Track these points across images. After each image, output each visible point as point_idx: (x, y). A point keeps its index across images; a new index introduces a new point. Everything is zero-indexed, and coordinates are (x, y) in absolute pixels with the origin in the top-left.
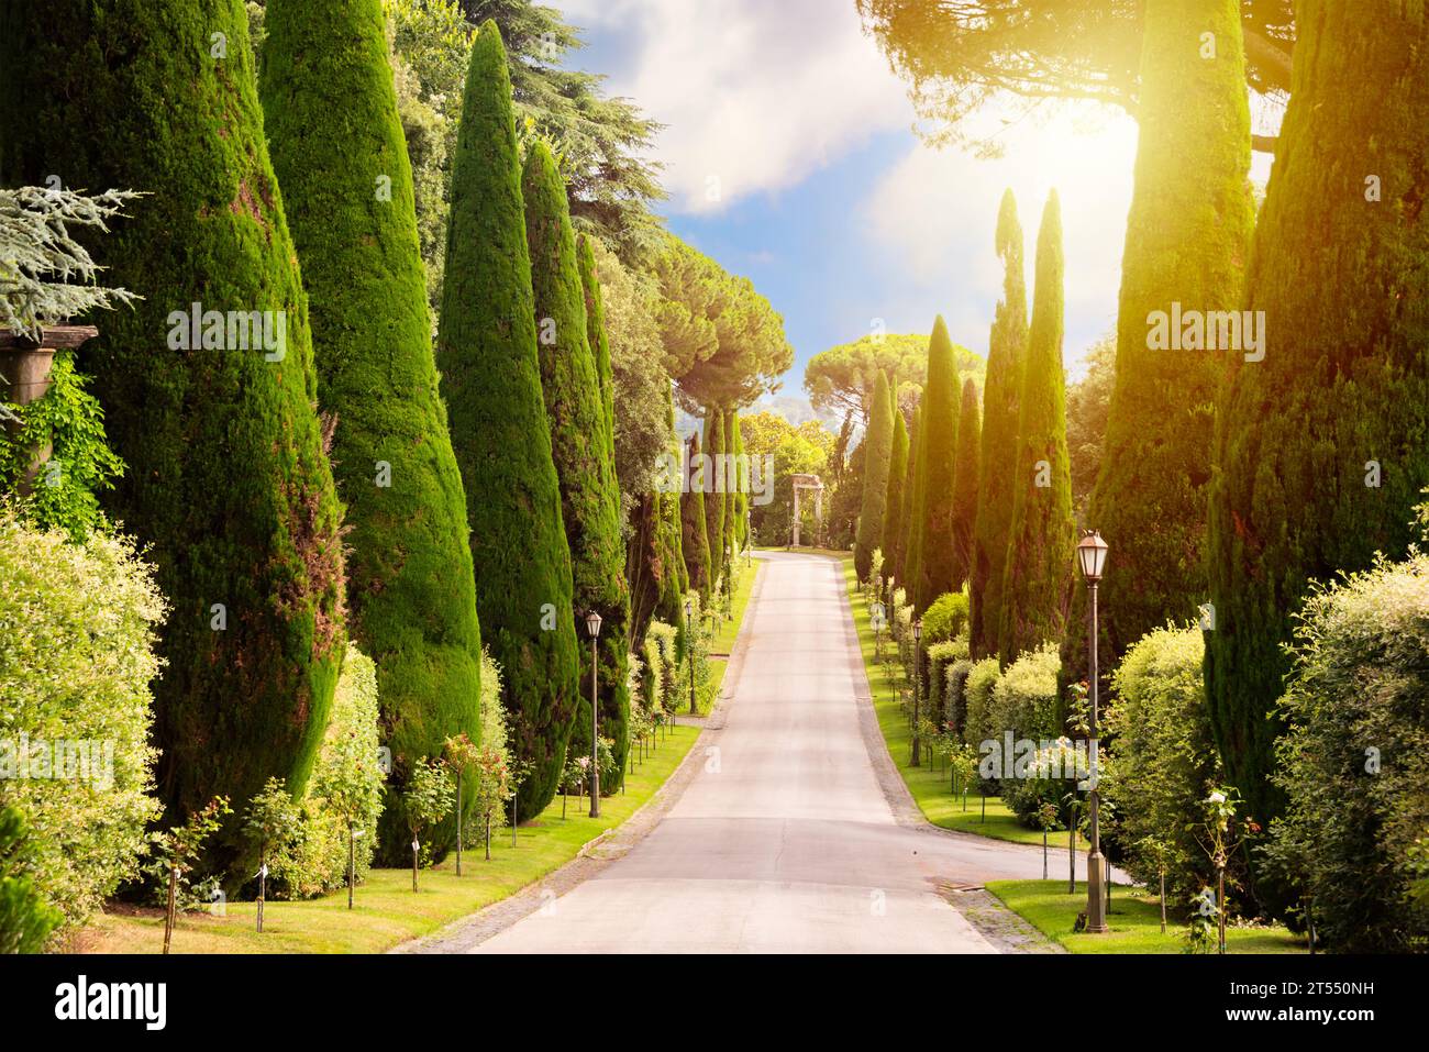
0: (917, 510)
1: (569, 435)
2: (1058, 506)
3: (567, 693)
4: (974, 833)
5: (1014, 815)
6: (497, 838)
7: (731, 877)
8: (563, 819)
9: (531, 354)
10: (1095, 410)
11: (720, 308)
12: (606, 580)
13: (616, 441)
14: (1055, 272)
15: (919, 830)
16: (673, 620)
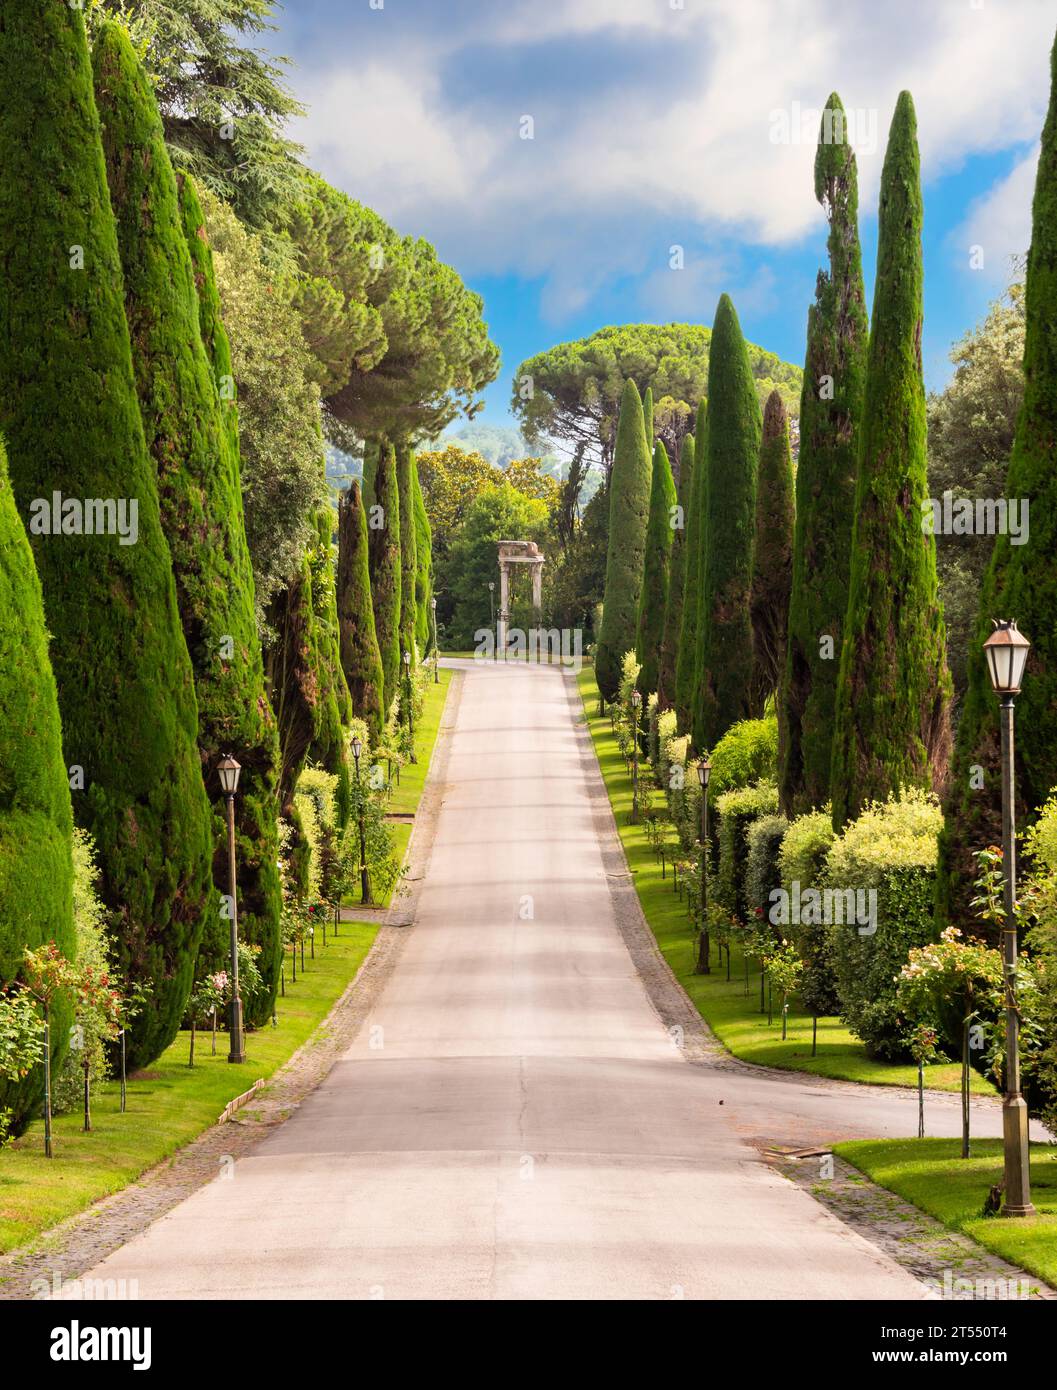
0: (692, 592)
1: (179, 489)
2: (916, 583)
3: (194, 879)
4: (803, 1071)
5: (859, 1042)
6: (96, 1099)
7: (456, 1146)
8: (191, 1066)
9: (122, 363)
10: (965, 435)
11: (387, 287)
12: (241, 708)
13: (245, 495)
14: (909, 224)
15: (719, 1068)
16: (331, 764)
